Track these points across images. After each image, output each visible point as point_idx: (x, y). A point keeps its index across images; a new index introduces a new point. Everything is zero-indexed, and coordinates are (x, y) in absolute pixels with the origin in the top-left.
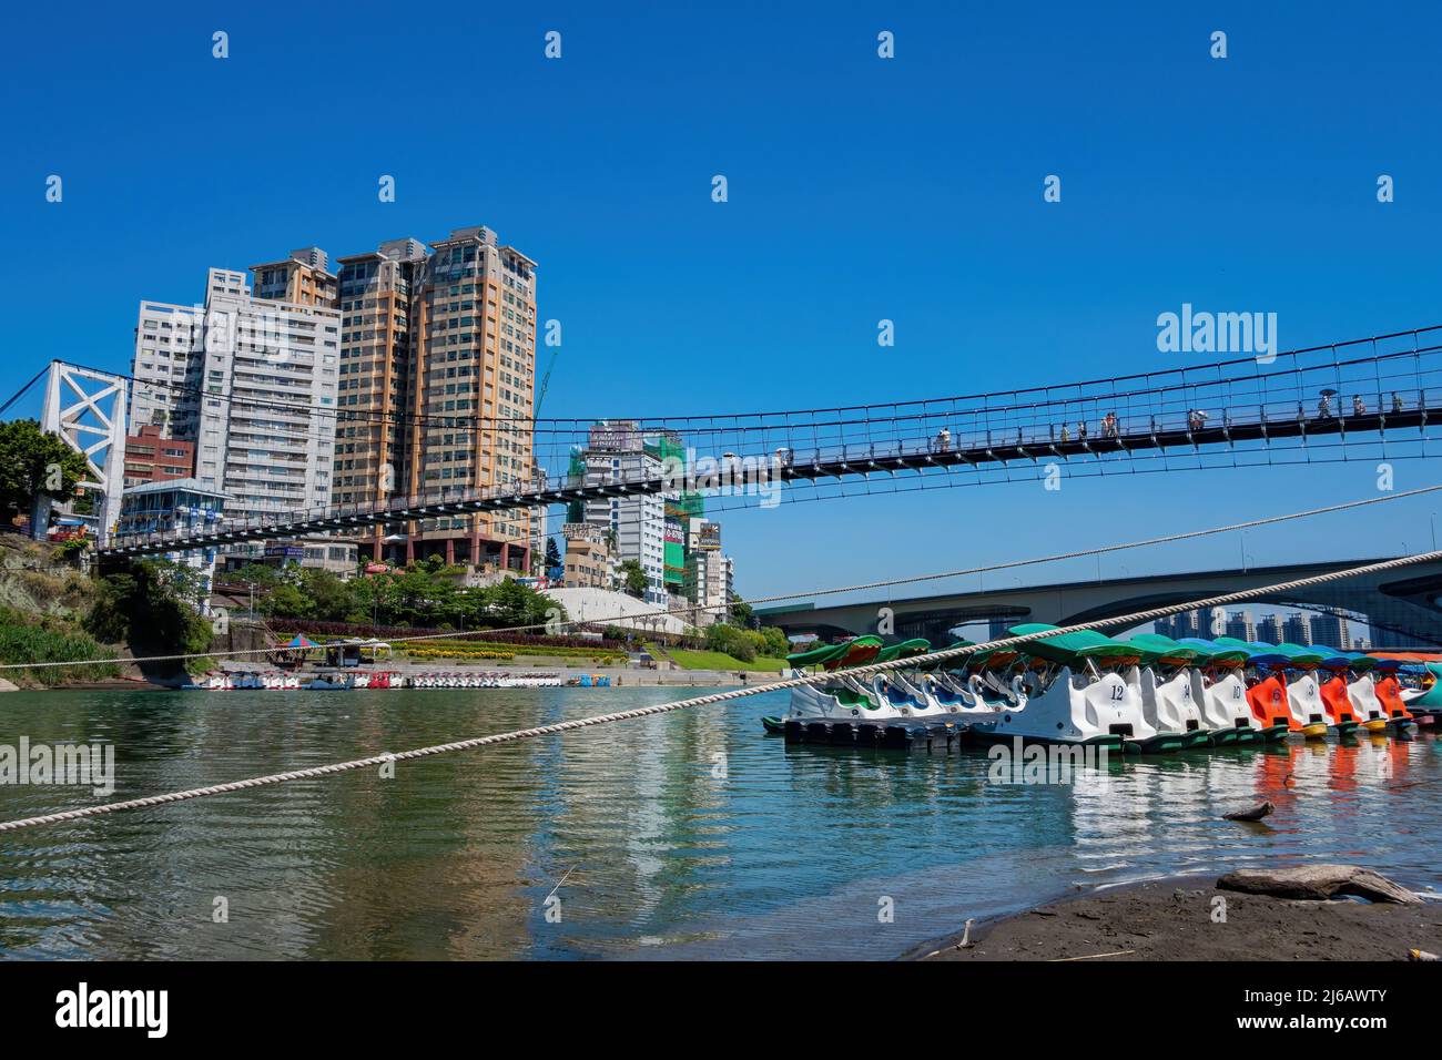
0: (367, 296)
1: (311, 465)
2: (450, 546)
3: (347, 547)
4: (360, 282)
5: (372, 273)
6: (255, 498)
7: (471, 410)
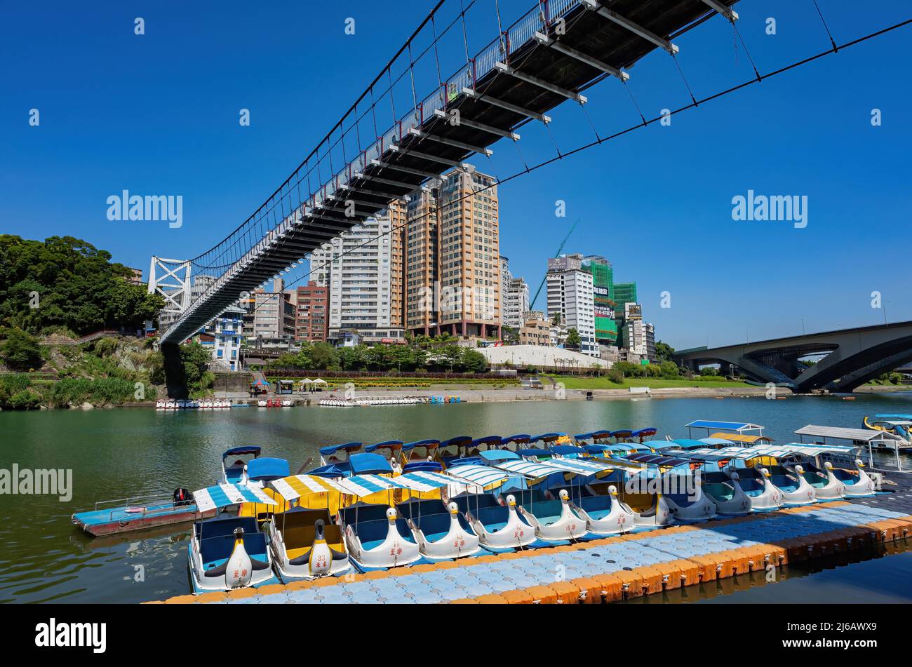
1: (380, 292)
2: (454, 326)
5: (419, 197)
6: (355, 310)
7: (460, 257)
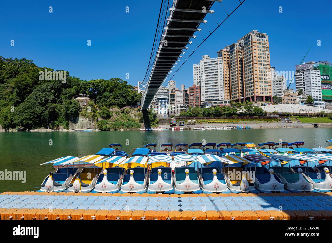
0: (234, 52)
1: (219, 87)
2: (251, 98)
3: (227, 101)
4: (232, 50)
5: (234, 47)
6: (210, 94)
7: (252, 70)
